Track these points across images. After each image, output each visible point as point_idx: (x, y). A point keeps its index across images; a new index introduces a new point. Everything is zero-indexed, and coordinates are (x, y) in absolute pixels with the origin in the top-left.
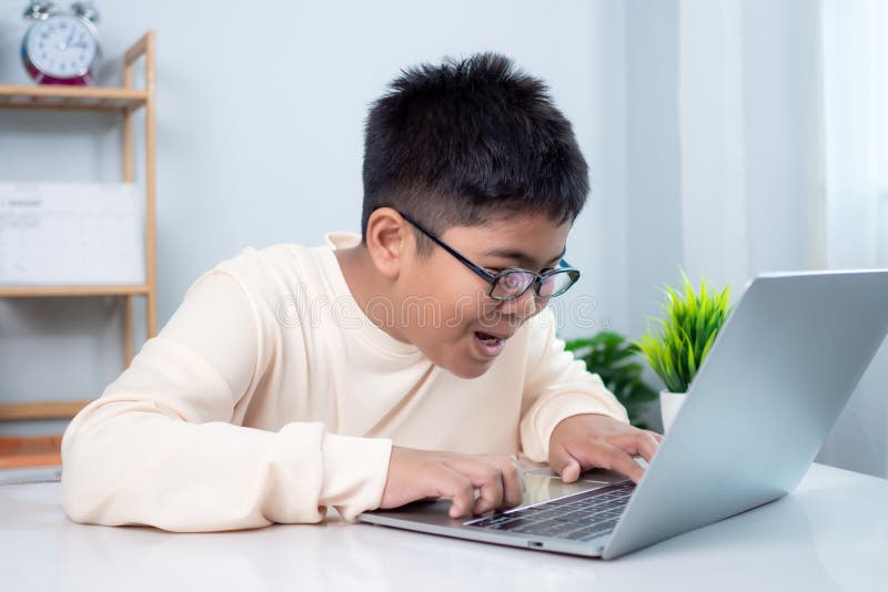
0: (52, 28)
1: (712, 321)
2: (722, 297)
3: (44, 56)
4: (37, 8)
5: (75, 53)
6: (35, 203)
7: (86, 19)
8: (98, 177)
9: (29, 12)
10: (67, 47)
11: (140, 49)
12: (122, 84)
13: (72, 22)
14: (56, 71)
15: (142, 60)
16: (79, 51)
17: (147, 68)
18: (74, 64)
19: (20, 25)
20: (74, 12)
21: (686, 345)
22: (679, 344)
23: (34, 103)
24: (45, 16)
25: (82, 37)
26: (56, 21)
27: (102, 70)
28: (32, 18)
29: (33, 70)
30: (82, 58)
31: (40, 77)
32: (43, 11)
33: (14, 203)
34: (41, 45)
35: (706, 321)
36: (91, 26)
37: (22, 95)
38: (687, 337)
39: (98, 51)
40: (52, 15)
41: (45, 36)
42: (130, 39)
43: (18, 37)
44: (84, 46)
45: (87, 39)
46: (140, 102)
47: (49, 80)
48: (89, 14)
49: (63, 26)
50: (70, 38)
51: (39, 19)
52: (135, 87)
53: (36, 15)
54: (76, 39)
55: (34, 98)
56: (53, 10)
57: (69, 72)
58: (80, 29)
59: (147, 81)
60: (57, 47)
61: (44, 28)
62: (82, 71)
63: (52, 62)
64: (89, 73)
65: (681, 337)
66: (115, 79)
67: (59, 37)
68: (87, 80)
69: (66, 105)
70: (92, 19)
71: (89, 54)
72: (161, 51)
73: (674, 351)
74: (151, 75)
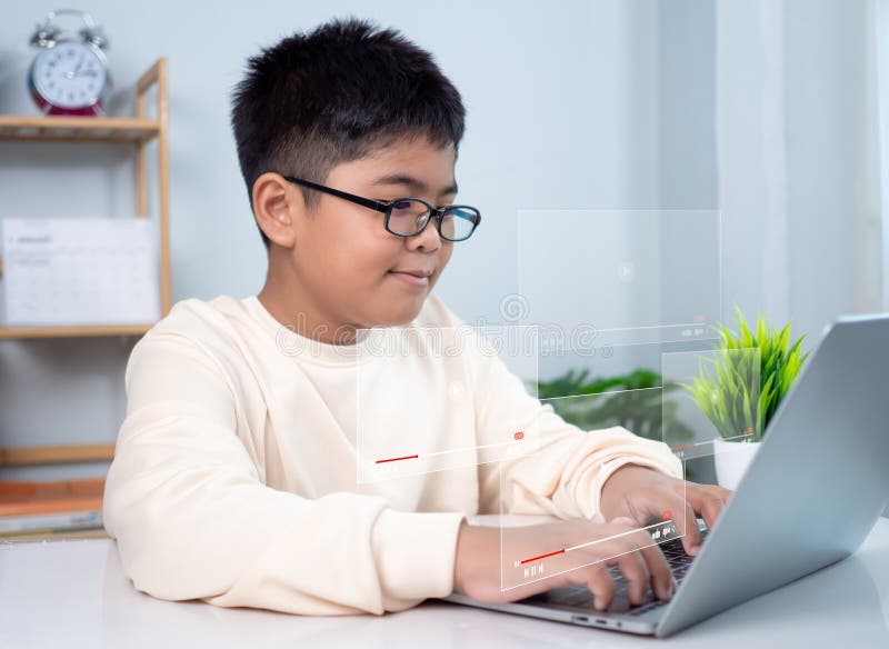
0: (59, 57)
1: (770, 363)
2: (781, 337)
3: (52, 85)
4: (43, 35)
5: (84, 82)
6: (45, 240)
7: (95, 47)
8: (112, 213)
9: (35, 39)
10: (76, 75)
11: (152, 78)
12: (135, 114)
13: (79, 49)
14: (64, 101)
15: (154, 89)
16: (87, 80)
17: (159, 99)
18: (83, 94)
19: (27, 53)
20: (81, 38)
21: (741, 391)
22: (734, 390)
23: (43, 136)
24: (51, 44)
25: (90, 65)
26: (63, 49)
27: (113, 100)
28: (39, 46)
29: (40, 101)
30: (91, 87)
31: (48, 108)
32: (49, 38)
33: (22, 240)
34: (48, 75)
35: (764, 363)
36: (100, 54)
37: (29, 127)
38: (742, 382)
39: (108, 81)
40: (59, 42)
41: (52, 64)
42: (141, 68)
43: (26, 65)
44: (93, 74)
45: (97, 68)
46: (153, 133)
47: (57, 111)
48: (98, 40)
49: (71, 54)
50: (79, 67)
51: (45, 47)
52: (148, 116)
53: (43, 43)
54: (85, 68)
55: (42, 130)
56: (61, 37)
57: (78, 102)
58: (88, 57)
59: (159, 111)
60: (65, 76)
61: (51, 57)
62: (92, 100)
63: (60, 92)
64: (99, 103)
65: (736, 382)
66: (127, 109)
67: (66, 66)
68: (97, 110)
69: (76, 137)
70: (101, 46)
71: (99, 83)
72: (173, 78)
73: (728, 396)
74: (164, 104)
